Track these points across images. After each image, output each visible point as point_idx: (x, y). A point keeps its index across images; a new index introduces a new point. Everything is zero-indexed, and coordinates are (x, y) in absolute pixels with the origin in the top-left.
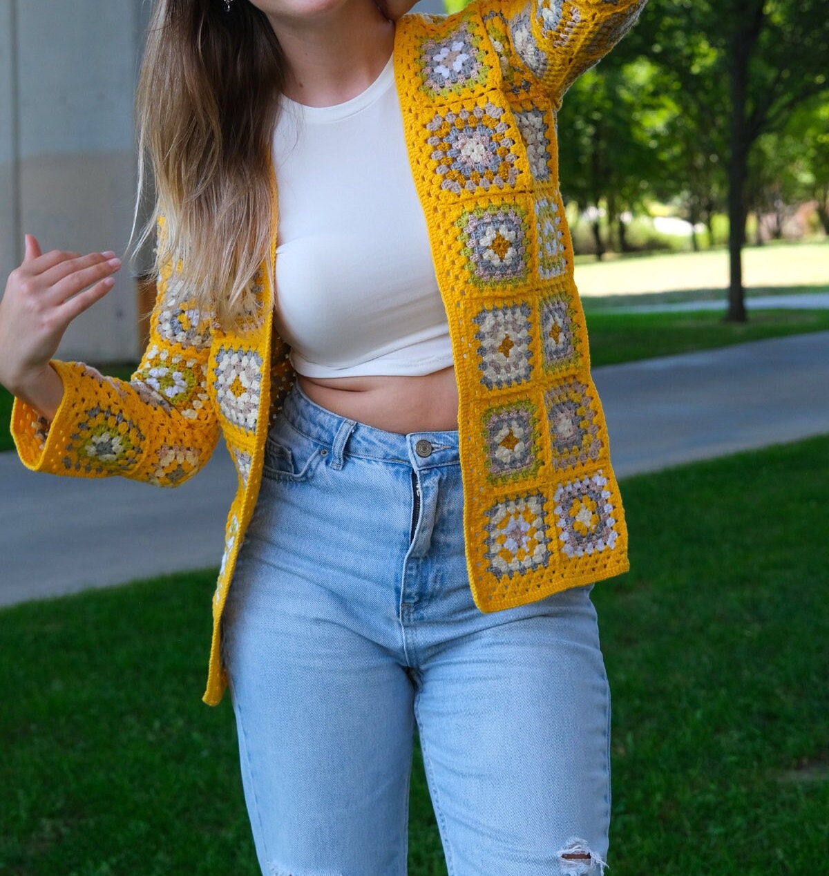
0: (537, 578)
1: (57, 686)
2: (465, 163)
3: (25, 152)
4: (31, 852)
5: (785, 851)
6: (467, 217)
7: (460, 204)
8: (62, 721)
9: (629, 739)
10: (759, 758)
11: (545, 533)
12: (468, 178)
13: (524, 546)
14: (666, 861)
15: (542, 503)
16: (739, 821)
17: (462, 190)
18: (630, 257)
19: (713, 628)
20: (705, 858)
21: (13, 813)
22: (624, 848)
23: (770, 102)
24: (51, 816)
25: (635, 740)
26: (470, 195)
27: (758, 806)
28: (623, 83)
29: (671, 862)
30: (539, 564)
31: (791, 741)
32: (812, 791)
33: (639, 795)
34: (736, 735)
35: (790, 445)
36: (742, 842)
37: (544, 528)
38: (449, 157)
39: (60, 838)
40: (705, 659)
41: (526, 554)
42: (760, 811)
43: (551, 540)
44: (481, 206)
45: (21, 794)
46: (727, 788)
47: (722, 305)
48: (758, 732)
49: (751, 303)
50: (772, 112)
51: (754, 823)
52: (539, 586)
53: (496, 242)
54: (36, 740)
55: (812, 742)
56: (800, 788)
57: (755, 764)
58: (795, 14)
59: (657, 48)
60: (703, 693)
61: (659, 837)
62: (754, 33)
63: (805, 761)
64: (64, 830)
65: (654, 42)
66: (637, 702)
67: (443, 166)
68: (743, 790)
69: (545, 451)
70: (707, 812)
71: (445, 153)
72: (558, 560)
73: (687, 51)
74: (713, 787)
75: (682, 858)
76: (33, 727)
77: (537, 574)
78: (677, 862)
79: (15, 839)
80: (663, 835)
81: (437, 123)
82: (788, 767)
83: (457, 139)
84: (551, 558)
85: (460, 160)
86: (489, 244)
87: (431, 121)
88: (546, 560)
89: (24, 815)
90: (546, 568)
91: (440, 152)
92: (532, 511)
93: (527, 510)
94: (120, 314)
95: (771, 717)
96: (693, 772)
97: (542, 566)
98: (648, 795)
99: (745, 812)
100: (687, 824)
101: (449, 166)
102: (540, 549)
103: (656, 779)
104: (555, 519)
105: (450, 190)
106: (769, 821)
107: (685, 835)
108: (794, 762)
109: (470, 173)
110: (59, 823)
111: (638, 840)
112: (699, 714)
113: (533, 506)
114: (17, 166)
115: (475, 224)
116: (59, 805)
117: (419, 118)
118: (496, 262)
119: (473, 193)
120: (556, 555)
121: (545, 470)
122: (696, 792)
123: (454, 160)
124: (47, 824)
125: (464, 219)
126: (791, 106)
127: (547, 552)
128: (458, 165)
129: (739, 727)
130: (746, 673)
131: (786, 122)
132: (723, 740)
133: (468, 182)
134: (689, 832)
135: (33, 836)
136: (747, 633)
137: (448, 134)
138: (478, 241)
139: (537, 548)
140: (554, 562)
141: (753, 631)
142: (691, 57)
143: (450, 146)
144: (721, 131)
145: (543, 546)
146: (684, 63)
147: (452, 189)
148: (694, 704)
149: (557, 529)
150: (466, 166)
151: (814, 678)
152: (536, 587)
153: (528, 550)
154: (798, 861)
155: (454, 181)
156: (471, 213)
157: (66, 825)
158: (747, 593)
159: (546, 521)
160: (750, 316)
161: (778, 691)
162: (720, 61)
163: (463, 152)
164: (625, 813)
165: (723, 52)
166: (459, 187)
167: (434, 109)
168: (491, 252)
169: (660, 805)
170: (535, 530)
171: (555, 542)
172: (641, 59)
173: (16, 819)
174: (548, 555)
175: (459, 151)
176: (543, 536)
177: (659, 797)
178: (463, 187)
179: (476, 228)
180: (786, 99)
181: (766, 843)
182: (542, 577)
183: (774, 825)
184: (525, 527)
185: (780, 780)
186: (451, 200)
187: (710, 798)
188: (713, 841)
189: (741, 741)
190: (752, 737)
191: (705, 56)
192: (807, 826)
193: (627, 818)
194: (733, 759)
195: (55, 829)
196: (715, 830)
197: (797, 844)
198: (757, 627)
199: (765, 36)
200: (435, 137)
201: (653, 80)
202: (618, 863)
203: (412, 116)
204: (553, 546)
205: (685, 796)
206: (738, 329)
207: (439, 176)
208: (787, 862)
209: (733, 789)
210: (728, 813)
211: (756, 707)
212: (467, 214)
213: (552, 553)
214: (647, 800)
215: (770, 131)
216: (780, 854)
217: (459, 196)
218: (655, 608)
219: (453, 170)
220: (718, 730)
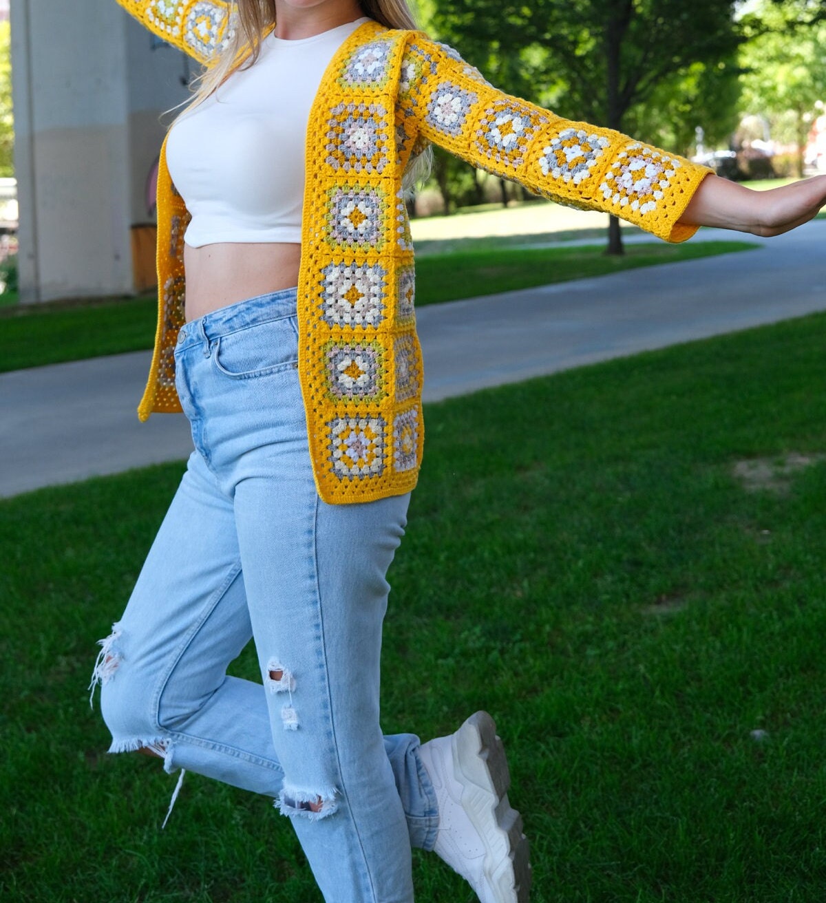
0: (372, 483)
1: (70, 553)
2: (349, 147)
3: (39, 127)
4: (50, 682)
5: (646, 667)
6: (336, 190)
7: (335, 178)
8: (74, 580)
9: (525, 584)
10: (628, 596)
11: (383, 450)
12: (347, 160)
13: (364, 457)
14: (552, 677)
15: (382, 426)
16: (611, 644)
17: (339, 167)
18: (530, 204)
19: (593, 496)
20: (583, 674)
21: (36, 652)
22: (520, 668)
23: (639, 79)
24: (66, 654)
25: (530, 585)
26: (344, 174)
27: (626, 633)
28: (521, 65)
29: (556, 677)
30: (376, 473)
31: (653, 582)
32: (668, 621)
33: (532, 627)
34: (609, 578)
35: (657, 351)
36: (613, 660)
37: (383, 446)
38: (339, 139)
39: (73, 670)
40: (586, 521)
41: (365, 463)
42: (627, 637)
43: (387, 456)
44: (349, 184)
45: (42, 637)
46: (602, 619)
47: (603, 241)
48: (626, 576)
49: (627, 240)
50: (640, 86)
51: (623, 646)
52: (372, 490)
53: (354, 214)
54: (53, 595)
55: (669, 583)
56: (659, 618)
57: (624, 600)
58: (658, 7)
59: (548, 36)
60: (583, 547)
61: (548, 658)
62: (624, 23)
63: (664, 597)
64: (77, 665)
65: (545, 31)
66: (532, 555)
67: (333, 145)
68: (615, 620)
69: (390, 385)
70: (586, 639)
71: (337, 135)
72: (390, 472)
73: (571, 38)
74: (591, 619)
75: (566, 674)
76: (51, 586)
77: (373, 480)
78: (562, 678)
79: (37, 672)
80: (551, 657)
81: (339, 110)
82: (650, 603)
83: (350, 126)
84: (385, 470)
85: (347, 144)
86: (348, 214)
87: (337, 106)
88: (381, 471)
89: (44, 653)
90: (380, 477)
91: (334, 133)
92: (373, 431)
93: (368, 430)
94: (117, 257)
95: (637, 564)
96: (575, 608)
97: (377, 475)
98: (539, 627)
99: (615, 638)
100: (570, 648)
101: (337, 147)
102: (376, 463)
103: (545, 613)
104: (393, 440)
105: (331, 165)
106: (634, 644)
107: (569, 657)
108: (655, 598)
109: (350, 156)
110: (73, 659)
111: (531, 661)
112: (580, 563)
113: (374, 426)
114: (32, 138)
115: (340, 197)
116: (72, 645)
117: (329, 102)
118: (351, 229)
119: (347, 173)
120: (389, 468)
121: (387, 401)
122: (577, 623)
123: (343, 142)
124: (63, 660)
125: (334, 191)
126: (655, 81)
127: (382, 465)
128: (344, 147)
129: (612, 572)
130: (618, 531)
131: (652, 93)
132: (599, 582)
133: (346, 163)
134: (572, 654)
135: (52, 669)
136: (620, 499)
137: (345, 120)
138: (340, 210)
139: (375, 460)
140: (387, 474)
141: (624, 498)
142: (575, 43)
143: (343, 131)
144: (601, 103)
145: (379, 460)
146: (570, 48)
147: (333, 165)
148: (577, 555)
149: (393, 448)
150: (349, 150)
151: (672, 533)
152: (370, 491)
153: (366, 460)
154: (656, 674)
155: (337, 159)
156: (340, 188)
157: (78, 660)
158: (620, 468)
159: (385, 441)
160: (626, 250)
161: (643, 544)
162: (598, 45)
163: (351, 137)
164: (521, 641)
165: (600, 39)
166: (339, 165)
167: (342, 97)
168: (347, 220)
169: (549, 634)
170: (375, 446)
171: (389, 458)
172: (534, 44)
173: (38, 657)
174: (383, 467)
175: (349, 137)
176: (381, 452)
177: (548, 628)
178: (342, 166)
179: (341, 200)
180: (652, 74)
181: (632, 661)
182: (376, 483)
183: (639, 647)
184: (365, 442)
185: (643, 613)
186: (329, 173)
187: (589, 627)
188: (590, 661)
189: (613, 583)
190: (622, 580)
191: (586, 42)
192: (663, 646)
193: (522, 645)
194: (606, 597)
195: (69, 664)
196: (591, 652)
197: (656, 661)
198: (628, 495)
199: (633, 25)
200: (335, 121)
201: (546, 61)
202: (515, 680)
203: (323, 99)
204: (388, 461)
205: (568, 627)
206: (616, 260)
207: (326, 152)
208: (648, 675)
209: (607, 620)
210: (603, 639)
211: (625, 557)
212: (337, 187)
213: (386, 467)
214: (539, 631)
215: (641, 101)
216: (642, 668)
217: (336, 172)
218: (547, 482)
219: (339, 150)
220: (595, 575)
